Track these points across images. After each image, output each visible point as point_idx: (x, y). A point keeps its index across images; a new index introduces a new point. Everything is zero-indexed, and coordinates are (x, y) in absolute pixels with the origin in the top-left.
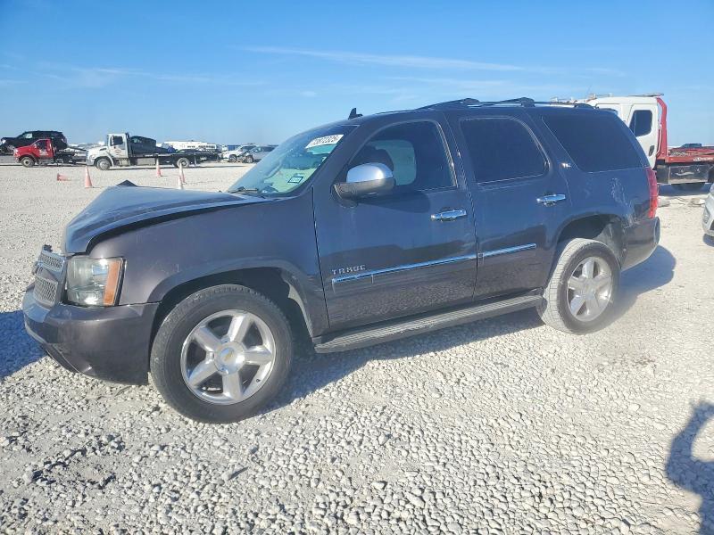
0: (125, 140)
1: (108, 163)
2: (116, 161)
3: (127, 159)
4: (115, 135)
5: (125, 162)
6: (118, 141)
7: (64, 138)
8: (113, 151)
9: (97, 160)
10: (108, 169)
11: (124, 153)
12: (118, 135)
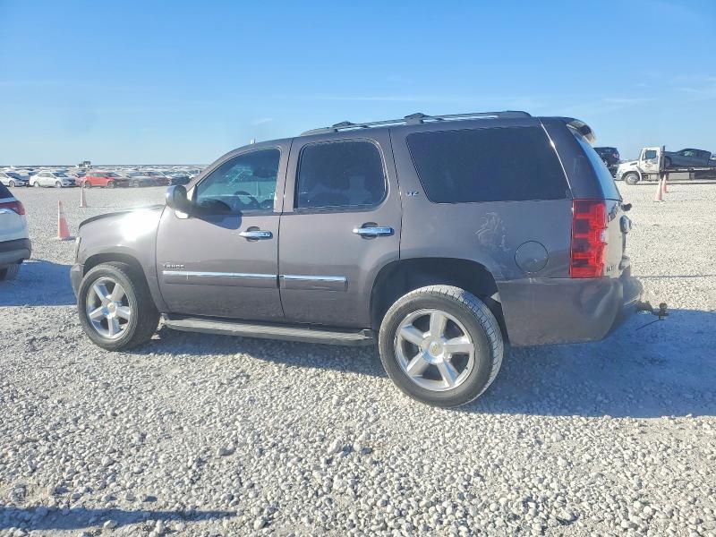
0: (658, 154)
1: (636, 177)
2: (645, 176)
3: (657, 174)
4: (649, 149)
5: (654, 177)
6: (650, 155)
7: (617, 153)
8: (643, 165)
9: (625, 175)
10: (635, 184)
11: (656, 167)
12: (653, 149)
